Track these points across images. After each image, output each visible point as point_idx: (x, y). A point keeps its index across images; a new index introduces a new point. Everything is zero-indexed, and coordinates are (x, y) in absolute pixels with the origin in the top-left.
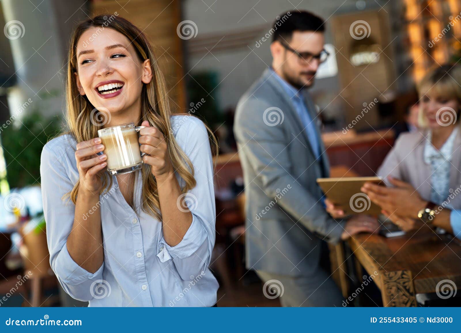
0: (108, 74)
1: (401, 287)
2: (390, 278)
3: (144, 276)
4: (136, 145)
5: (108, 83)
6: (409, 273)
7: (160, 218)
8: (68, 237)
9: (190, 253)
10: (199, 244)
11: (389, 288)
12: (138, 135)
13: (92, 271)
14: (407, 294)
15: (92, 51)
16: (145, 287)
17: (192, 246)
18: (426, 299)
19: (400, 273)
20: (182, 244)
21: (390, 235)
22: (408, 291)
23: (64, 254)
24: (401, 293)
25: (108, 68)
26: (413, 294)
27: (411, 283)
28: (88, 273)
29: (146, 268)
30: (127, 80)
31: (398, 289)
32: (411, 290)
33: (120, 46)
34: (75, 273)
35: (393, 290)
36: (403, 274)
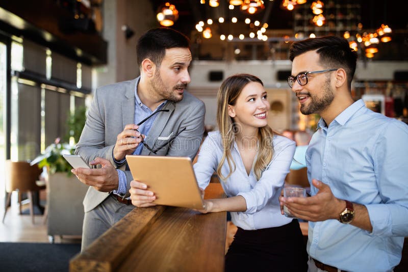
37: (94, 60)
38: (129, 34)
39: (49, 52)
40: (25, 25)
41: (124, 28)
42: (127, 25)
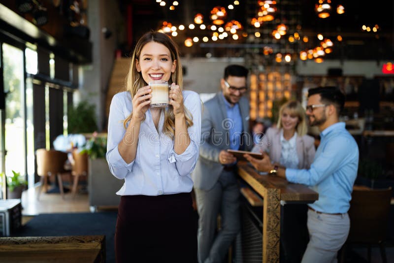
0: (158, 69)
1: (275, 196)
2: (271, 191)
3: (159, 168)
4: (167, 93)
5: (156, 74)
6: (279, 190)
7: (173, 138)
8: (120, 143)
9: (188, 158)
10: (193, 155)
11: (269, 196)
12: (169, 89)
13: (128, 162)
14: (277, 200)
15: (151, 55)
16: (158, 174)
17: (190, 155)
18: (285, 203)
19: (275, 189)
20: (185, 153)
21: (262, 173)
22: (278, 198)
23: (116, 151)
24: (274, 199)
25: (158, 66)
26: (279, 200)
27: (279, 195)
28: (125, 163)
29: (160, 164)
30: (166, 73)
31: (273, 197)
32: (279, 198)
33: (166, 55)
34: (119, 161)
35: (271, 197)
36: (276, 190)
37: (80, 58)
38: (108, 35)
39: (52, 56)
40: (39, 34)
41: (104, 30)
42: (106, 27)
